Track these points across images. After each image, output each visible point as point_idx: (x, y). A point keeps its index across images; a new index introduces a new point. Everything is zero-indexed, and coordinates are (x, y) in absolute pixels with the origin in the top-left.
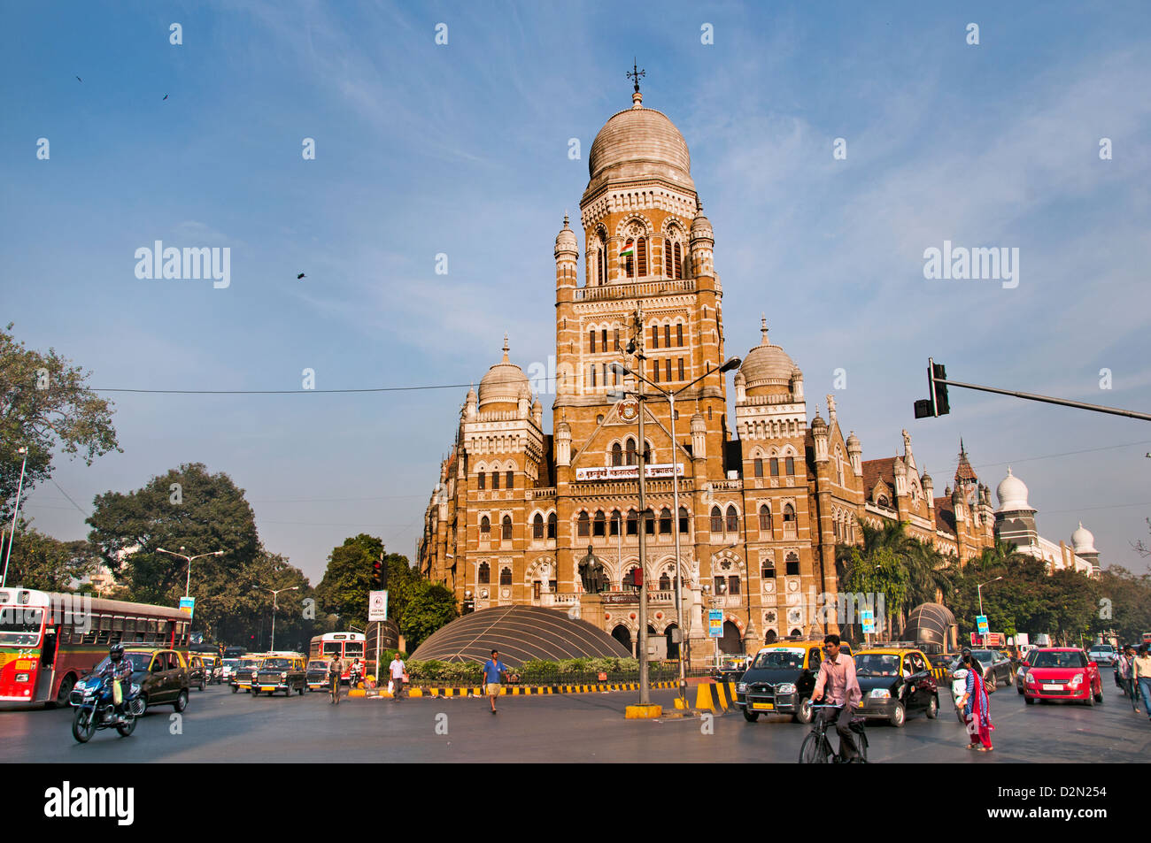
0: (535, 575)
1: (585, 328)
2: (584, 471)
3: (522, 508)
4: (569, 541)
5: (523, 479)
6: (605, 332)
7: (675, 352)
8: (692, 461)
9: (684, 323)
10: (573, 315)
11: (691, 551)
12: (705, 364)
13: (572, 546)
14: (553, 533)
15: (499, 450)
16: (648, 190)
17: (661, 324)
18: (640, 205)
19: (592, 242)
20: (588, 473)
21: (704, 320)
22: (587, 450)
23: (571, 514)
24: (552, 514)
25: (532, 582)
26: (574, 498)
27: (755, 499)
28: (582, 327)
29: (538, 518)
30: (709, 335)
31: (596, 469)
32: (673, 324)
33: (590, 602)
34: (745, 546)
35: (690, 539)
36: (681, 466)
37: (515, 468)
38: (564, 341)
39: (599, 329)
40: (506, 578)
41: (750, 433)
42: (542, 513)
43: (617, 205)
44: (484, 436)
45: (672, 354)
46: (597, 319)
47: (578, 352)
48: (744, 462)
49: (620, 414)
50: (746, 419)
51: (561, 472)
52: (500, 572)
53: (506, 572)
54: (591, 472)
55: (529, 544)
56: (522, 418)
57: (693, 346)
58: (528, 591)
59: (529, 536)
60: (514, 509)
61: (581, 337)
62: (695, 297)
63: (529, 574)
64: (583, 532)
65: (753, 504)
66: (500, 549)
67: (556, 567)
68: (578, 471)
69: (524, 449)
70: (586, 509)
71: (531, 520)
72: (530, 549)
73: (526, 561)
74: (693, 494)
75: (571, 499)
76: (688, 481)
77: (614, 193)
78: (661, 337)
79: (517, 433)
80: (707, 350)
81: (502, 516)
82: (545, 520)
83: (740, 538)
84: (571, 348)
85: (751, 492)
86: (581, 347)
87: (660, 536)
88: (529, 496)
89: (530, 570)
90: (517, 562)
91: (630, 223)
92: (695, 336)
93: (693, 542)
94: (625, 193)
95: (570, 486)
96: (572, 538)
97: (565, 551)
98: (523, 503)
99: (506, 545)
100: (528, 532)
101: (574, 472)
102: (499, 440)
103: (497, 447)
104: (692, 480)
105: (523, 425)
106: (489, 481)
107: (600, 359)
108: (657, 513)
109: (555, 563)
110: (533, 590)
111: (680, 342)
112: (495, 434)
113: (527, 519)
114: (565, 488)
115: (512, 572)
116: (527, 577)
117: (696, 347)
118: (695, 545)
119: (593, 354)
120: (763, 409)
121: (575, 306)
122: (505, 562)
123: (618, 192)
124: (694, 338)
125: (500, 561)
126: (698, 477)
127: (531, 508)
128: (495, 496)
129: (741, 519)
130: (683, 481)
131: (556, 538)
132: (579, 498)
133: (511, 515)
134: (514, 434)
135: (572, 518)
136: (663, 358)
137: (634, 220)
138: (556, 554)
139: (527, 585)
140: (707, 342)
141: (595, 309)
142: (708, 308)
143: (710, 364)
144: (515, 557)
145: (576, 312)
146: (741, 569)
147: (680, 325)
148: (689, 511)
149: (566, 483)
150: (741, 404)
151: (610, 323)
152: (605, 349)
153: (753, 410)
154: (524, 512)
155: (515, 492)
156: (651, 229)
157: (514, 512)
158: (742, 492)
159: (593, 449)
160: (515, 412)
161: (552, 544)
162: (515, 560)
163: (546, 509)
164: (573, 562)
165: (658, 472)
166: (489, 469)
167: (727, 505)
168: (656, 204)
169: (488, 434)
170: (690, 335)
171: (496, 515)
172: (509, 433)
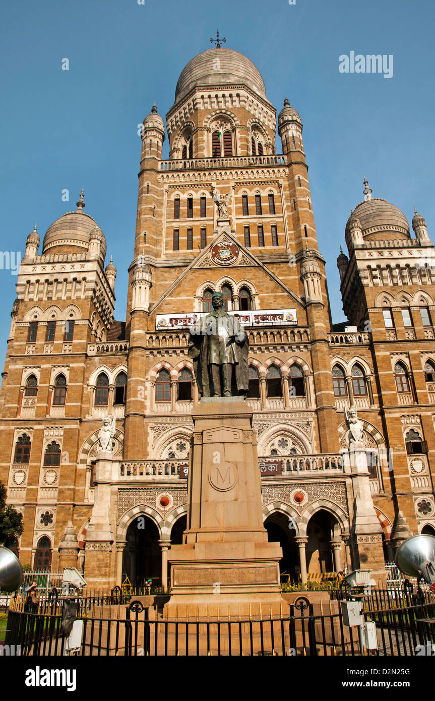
0: (94, 452)
1: (169, 196)
2: (167, 318)
3: (82, 365)
4: (143, 407)
5: (86, 329)
6: (190, 200)
7: (268, 219)
8: (305, 308)
9: (275, 193)
10: (157, 183)
11: (311, 419)
12: (303, 227)
13: (147, 412)
14: (121, 398)
15: (59, 295)
16: (234, 93)
17: (251, 194)
18: (227, 104)
19: (177, 142)
20: (171, 320)
21: (298, 188)
22: (171, 295)
23: (147, 372)
24: (122, 373)
25: (89, 462)
26: (151, 350)
27: (388, 353)
28: (166, 195)
29: (103, 376)
30: (305, 202)
31: (183, 316)
32: (264, 194)
33: (221, 417)
34: (382, 413)
35: (308, 405)
36: (293, 312)
37: (77, 316)
38: (147, 204)
39: (184, 197)
40: (53, 458)
41: (375, 277)
42: (107, 371)
43: (204, 103)
44: (42, 279)
45: (264, 220)
46: (183, 187)
47: (161, 216)
48: (370, 311)
49: (214, 256)
50: (368, 263)
51: (136, 319)
52: (45, 447)
53: (53, 447)
54: (176, 319)
55: (88, 412)
56: (91, 259)
57: (287, 213)
58: (82, 475)
59: (88, 401)
60: (72, 365)
61: (165, 204)
62: (287, 170)
63: (86, 452)
64: (162, 397)
65: (387, 360)
66: (48, 417)
67: (124, 443)
68: (159, 318)
69: (91, 293)
70: (167, 366)
71: (93, 381)
72: (88, 417)
73: (82, 434)
74: (309, 347)
75: (148, 352)
76: (302, 330)
77: (201, 94)
78: (252, 205)
79: (83, 275)
80: (304, 214)
81: (55, 373)
82: (112, 380)
83: (372, 402)
84: (153, 211)
85: (382, 346)
86: (164, 212)
87: (267, 401)
88: (92, 350)
89: (87, 446)
90: (69, 435)
91: (216, 119)
92: (289, 204)
93: (313, 407)
94: (213, 94)
95: (148, 337)
96: (147, 403)
97: (138, 419)
98: (84, 358)
99: (57, 412)
100: (88, 396)
101: (153, 320)
102: (61, 283)
103: (57, 292)
104: (308, 330)
105: (94, 266)
106: (41, 332)
107: (184, 224)
108: (263, 369)
109: (121, 437)
110: (89, 475)
111: (273, 210)
112: (56, 276)
113: (88, 379)
114: (140, 337)
115: (61, 448)
116: (82, 456)
117: (291, 214)
118: (316, 411)
119: (177, 220)
120: (386, 254)
121: (160, 176)
122: (54, 435)
123: (206, 94)
124: (288, 206)
125: (46, 433)
126: (316, 325)
127: (93, 364)
128: (48, 350)
129: (372, 379)
130: (296, 331)
131: (125, 404)
132: (159, 351)
133: (67, 373)
134: (80, 277)
135: (148, 377)
136: (255, 224)
137: (221, 117)
138: (124, 425)
139: (81, 467)
140: (303, 207)
141: (181, 179)
142: (301, 178)
143: (308, 227)
144: (67, 427)
145: (161, 181)
146: (377, 443)
147: (271, 196)
148: (306, 368)
149: (142, 332)
150: (360, 247)
151: (197, 192)
152: (190, 215)
153: (375, 254)
154: (84, 371)
155: (75, 345)
156: (237, 122)
157: (72, 370)
158: (371, 346)
159: (178, 295)
160: (84, 254)
161: (119, 412)
162: (67, 431)
163: (114, 366)
164: (147, 434)
165: (263, 319)
166: (44, 317)
167: (352, 362)
168: (242, 103)
169: (47, 277)
170: (284, 203)
171: (46, 373)
172: (73, 276)
